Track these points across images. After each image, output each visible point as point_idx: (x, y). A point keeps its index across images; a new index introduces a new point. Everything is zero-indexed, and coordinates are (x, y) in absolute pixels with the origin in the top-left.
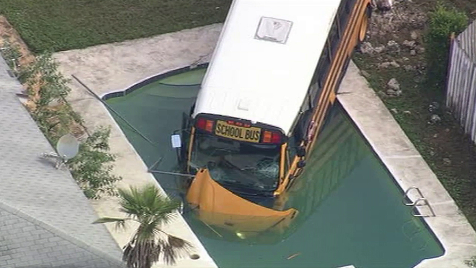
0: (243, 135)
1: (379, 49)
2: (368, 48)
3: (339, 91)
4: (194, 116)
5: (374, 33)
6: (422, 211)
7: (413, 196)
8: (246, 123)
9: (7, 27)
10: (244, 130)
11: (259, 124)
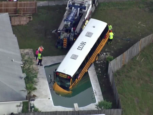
0: (64, 76)
1: (99, 62)
2: (97, 62)
3: (89, 69)
4: (56, 72)
5: (99, 59)
6: (95, 94)
7: (94, 91)
8: (65, 74)
9: (32, 51)
10: (64, 75)
11: (67, 75)
